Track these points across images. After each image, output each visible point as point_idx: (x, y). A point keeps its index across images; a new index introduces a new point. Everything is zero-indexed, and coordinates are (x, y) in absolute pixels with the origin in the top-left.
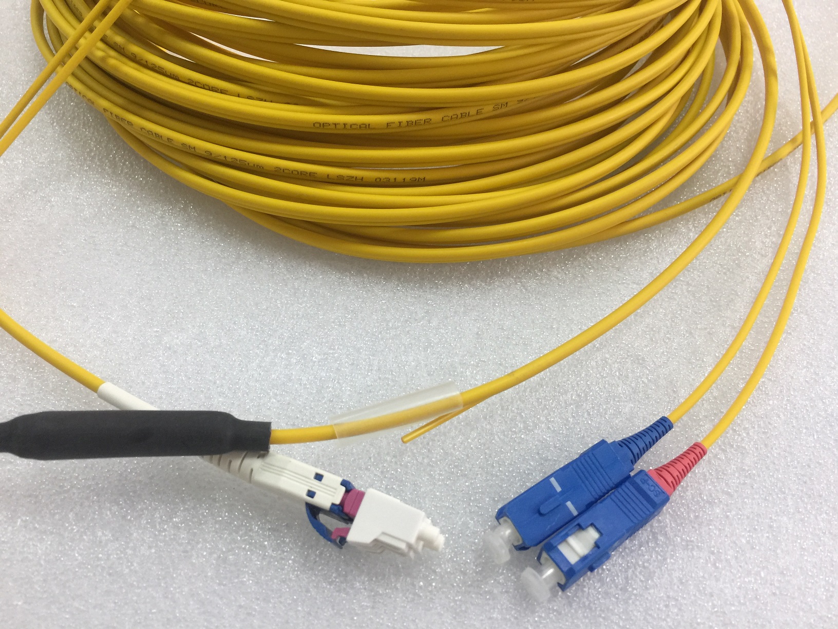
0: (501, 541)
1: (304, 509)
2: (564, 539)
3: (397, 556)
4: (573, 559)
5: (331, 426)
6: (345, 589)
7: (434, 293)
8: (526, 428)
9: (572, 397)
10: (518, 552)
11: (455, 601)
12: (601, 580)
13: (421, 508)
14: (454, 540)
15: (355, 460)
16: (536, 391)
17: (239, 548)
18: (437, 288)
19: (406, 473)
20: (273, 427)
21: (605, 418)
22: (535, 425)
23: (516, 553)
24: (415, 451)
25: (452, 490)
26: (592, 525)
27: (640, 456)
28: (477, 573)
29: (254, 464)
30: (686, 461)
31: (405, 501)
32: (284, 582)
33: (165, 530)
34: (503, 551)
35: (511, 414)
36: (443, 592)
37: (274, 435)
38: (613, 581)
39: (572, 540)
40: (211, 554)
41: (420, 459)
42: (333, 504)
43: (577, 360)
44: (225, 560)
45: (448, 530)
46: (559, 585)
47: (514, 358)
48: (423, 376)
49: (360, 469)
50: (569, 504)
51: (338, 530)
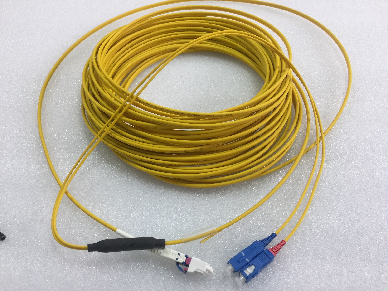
0: (229, 270)
1: (175, 263)
2: (245, 269)
3: (201, 275)
4: (248, 274)
5: (181, 240)
6: (187, 285)
7: (208, 197)
8: (235, 237)
9: (248, 227)
10: (234, 273)
11: (217, 287)
12: (257, 280)
13: (206, 262)
14: (216, 270)
15: (188, 248)
16: (238, 226)
17: (158, 275)
18: (209, 195)
19: (202, 252)
20: (166, 240)
21: (258, 233)
22: (238, 236)
23: (233, 273)
24: (204, 245)
25: (215, 256)
26: (253, 265)
27: (267, 244)
28: (223, 279)
29: (161, 251)
30: (280, 246)
31: (202, 260)
32: (170, 283)
33: (137, 271)
34: (229, 273)
35: (231, 233)
36: (214, 285)
37: (166, 243)
38: (260, 280)
39: (248, 269)
40: (150, 277)
41: (206, 247)
42: (183, 262)
43: (250, 216)
44: (154, 278)
45: (215, 268)
46: (245, 282)
47: (232, 216)
48: (206, 223)
49: (189, 251)
50: (247, 259)
51: (185, 269)
